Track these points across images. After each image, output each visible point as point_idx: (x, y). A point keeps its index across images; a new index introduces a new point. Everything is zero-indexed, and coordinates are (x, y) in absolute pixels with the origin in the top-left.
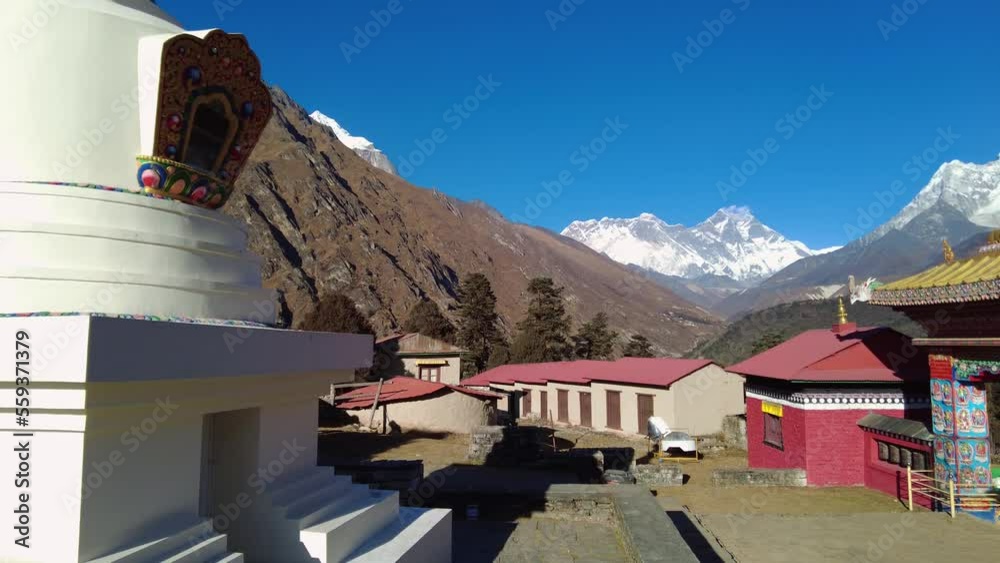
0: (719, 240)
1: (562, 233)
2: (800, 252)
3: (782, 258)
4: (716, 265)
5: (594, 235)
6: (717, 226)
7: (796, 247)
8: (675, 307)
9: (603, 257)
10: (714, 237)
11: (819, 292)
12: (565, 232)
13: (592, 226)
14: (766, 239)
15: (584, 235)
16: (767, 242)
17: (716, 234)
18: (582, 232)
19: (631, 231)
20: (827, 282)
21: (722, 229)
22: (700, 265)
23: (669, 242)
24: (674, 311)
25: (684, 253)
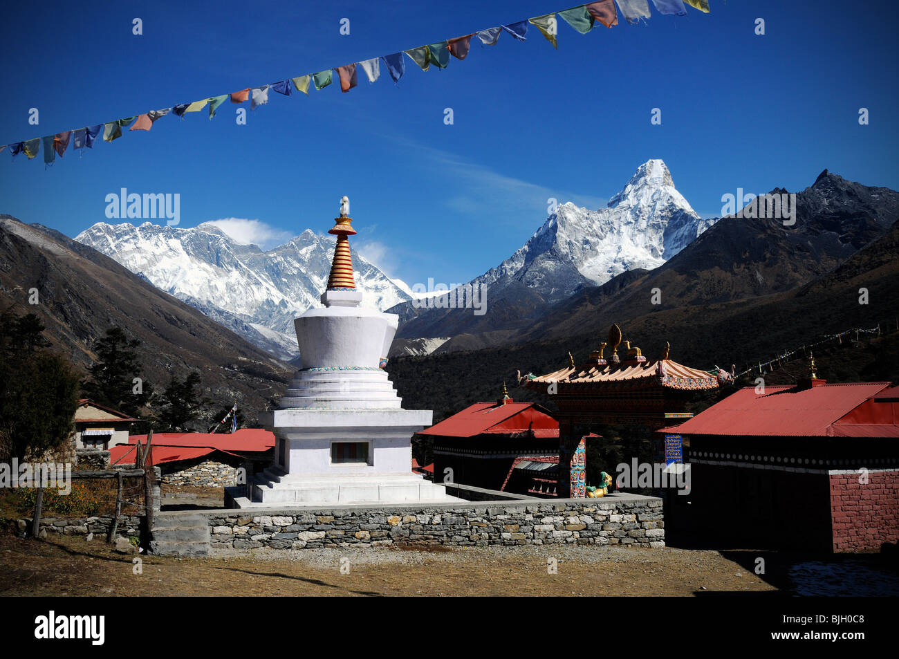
0: (303, 270)
1: (75, 239)
2: (401, 294)
3: (380, 299)
4: (298, 303)
5: (128, 247)
6: (303, 251)
7: (396, 288)
8: (241, 358)
9: (139, 280)
10: (297, 265)
11: (419, 346)
12: (81, 237)
13: (126, 233)
14: (362, 274)
15: (113, 246)
16: (362, 278)
17: (300, 261)
18: (110, 240)
19: (184, 246)
20: (430, 335)
21: (308, 256)
22: (277, 302)
23: (237, 266)
24: (240, 364)
25: (257, 283)
